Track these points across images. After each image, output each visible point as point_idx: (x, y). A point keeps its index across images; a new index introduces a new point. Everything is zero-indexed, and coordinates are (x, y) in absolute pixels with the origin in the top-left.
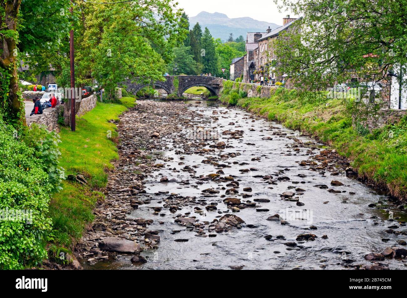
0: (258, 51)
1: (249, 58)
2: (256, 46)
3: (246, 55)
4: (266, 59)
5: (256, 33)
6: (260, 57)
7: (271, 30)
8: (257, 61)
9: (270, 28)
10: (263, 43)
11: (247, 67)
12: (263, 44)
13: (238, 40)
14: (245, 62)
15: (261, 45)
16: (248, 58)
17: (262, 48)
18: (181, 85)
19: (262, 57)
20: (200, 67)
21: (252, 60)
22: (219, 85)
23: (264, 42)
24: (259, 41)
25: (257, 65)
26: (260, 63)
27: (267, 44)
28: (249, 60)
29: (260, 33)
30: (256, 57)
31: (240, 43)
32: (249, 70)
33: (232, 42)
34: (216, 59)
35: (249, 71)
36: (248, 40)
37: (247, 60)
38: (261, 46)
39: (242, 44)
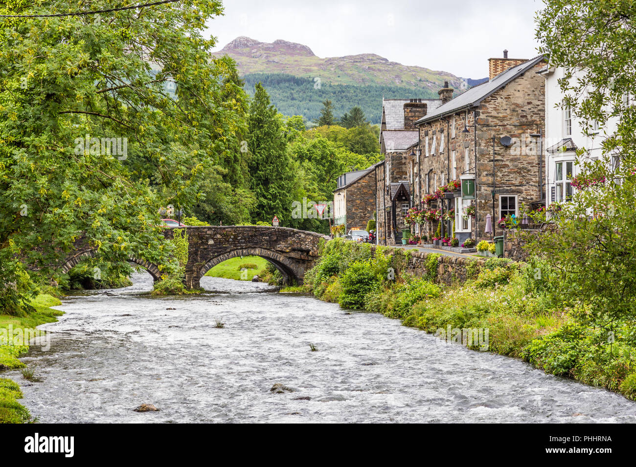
0: (418, 153)
1: (392, 173)
2: (412, 137)
3: (383, 164)
4: (443, 176)
5: (409, 102)
6: (426, 167)
7: (452, 91)
8: (417, 180)
9: (450, 87)
10: (434, 129)
11: (388, 198)
12: (434, 133)
13: (347, 122)
14: (380, 185)
15: (427, 134)
16: (388, 173)
17: (430, 145)
18: (196, 253)
19: (431, 170)
20: (245, 201)
21: (400, 178)
22: (308, 251)
23: (437, 127)
24: (422, 124)
25: (417, 192)
26: (425, 188)
27: (446, 132)
28: (394, 179)
29: (420, 100)
30: (411, 170)
31: (356, 129)
32: (394, 207)
33: (332, 128)
34: (290, 178)
35: (394, 211)
36: (387, 121)
37: (387, 178)
38: (427, 138)
39: (360, 133)
